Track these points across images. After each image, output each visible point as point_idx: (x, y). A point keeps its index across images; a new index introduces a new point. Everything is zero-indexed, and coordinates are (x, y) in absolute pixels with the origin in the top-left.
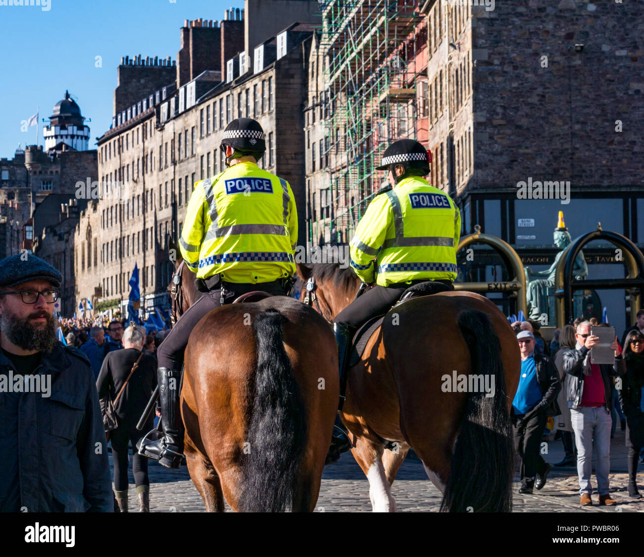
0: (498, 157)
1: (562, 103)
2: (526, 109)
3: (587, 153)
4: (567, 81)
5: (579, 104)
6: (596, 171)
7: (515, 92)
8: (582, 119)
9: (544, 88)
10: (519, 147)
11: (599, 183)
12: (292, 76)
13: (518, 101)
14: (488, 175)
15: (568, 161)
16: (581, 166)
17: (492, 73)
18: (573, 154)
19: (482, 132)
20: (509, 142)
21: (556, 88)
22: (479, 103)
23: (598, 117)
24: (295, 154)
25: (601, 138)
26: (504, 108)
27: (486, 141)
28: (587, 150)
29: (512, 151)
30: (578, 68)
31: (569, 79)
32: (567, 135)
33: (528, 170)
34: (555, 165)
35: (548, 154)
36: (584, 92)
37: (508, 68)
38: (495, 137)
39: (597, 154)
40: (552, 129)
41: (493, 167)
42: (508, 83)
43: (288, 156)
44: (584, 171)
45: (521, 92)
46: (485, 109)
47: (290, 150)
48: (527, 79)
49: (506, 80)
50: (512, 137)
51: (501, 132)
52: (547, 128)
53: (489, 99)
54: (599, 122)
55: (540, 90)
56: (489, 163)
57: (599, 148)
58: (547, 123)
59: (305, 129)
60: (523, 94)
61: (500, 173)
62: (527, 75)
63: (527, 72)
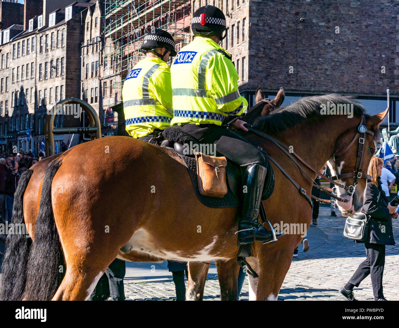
0: (260, 73)
1: (293, 48)
2: (275, 50)
3: (304, 74)
4: (295, 36)
5: (301, 48)
6: (308, 83)
7: (270, 41)
8: (302, 56)
9: (284, 40)
10: (271, 69)
11: (309, 90)
12: (75, 29)
13: (271, 45)
14: (255, 82)
15: (295, 77)
16: (301, 80)
17: (259, 30)
18: (297, 74)
19: (253, 60)
20: (266, 66)
21: (290, 40)
22: (252, 45)
23: (310, 55)
24: (76, 69)
25: (311, 66)
26: (264, 48)
27: (255, 65)
28: (304, 72)
29: (267, 71)
30: (301, 30)
31: (297, 35)
32: (295, 64)
33: (275, 81)
34: (288, 79)
35: (285, 73)
36: (304, 42)
37: (267, 28)
38: (259, 63)
39: (309, 74)
40: (288, 61)
41: (258, 78)
42: (266, 36)
43: (72, 70)
44: (302, 83)
45: (273, 41)
46: (255, 48)
47: (73, 67)
48: (276, 34)
49: (265, 34)
50: (268, 64)
51: (262, 60)
52: (285, 60)
53: (257, 43)
54: (311, 58)
55: (282, 40)
56: (256, 76)
57: (310, 71)
58: (285, 57)
59: (81, 57)
60: (274, 42)
61: (261, 81)
62: (276, 32)
63: (276, 31)
